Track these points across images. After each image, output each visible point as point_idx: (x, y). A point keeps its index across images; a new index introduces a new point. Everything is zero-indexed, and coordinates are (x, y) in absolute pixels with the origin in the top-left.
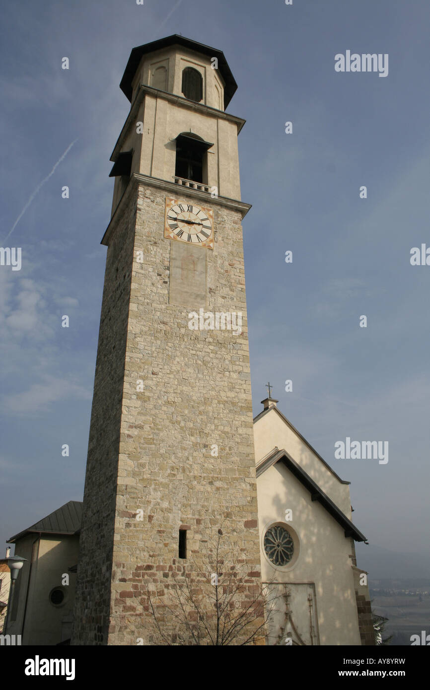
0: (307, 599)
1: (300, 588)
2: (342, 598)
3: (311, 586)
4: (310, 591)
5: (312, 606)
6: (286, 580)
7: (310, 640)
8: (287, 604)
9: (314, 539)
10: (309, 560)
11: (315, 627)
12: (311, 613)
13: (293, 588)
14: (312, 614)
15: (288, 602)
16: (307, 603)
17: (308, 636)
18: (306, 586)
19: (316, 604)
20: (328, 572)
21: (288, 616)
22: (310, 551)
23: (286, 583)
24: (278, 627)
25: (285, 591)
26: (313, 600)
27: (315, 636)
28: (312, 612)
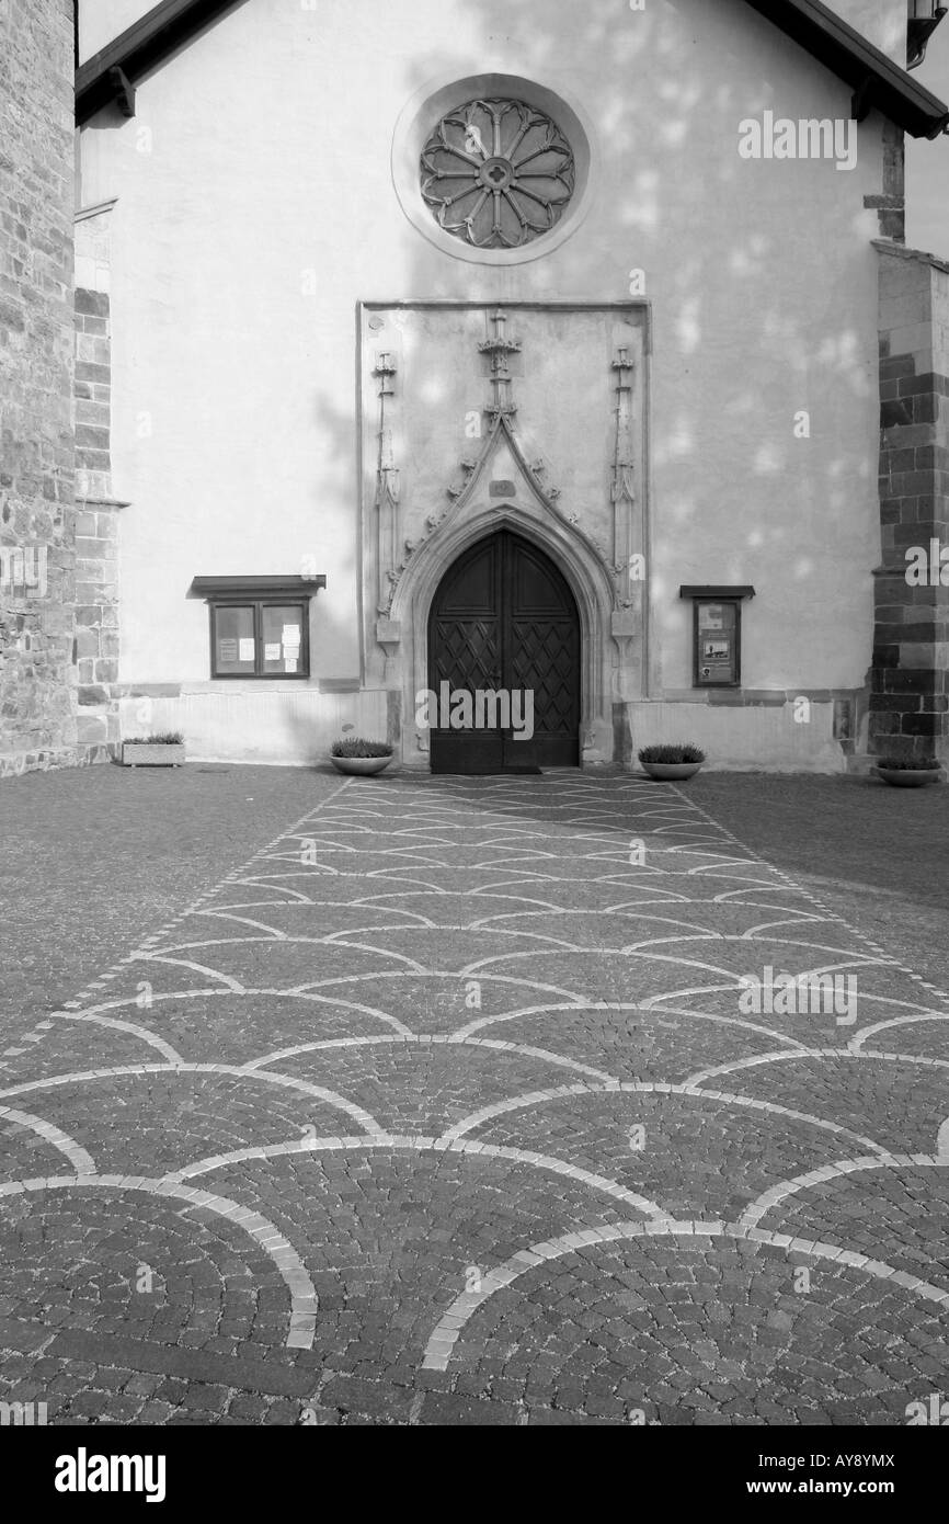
0: (605, 364)
1: (577, 325)
2: (801, 364)
3: (632, 318)
4: (625, 333)
5: (628, 390)
6: (509, 294)
7: (608, 514)
8: (494, 382)
9: (675, 132)
10: (643, 214)
11: (638, 465)
12: (618, 417)
13: (538, 322)
14: (623, 421)
15: (501, 375)
16: (607, 381)
17: (599, 498)
18: (609, 316)
19: (646, 386)
20: (739, 262)
21: (499, 423)
22: (647, 181)
23: (500, 306)
24: (451, 461)
25: (491, 333)
26: (639, 371)
27: (628, 500)
28: (623, 412)
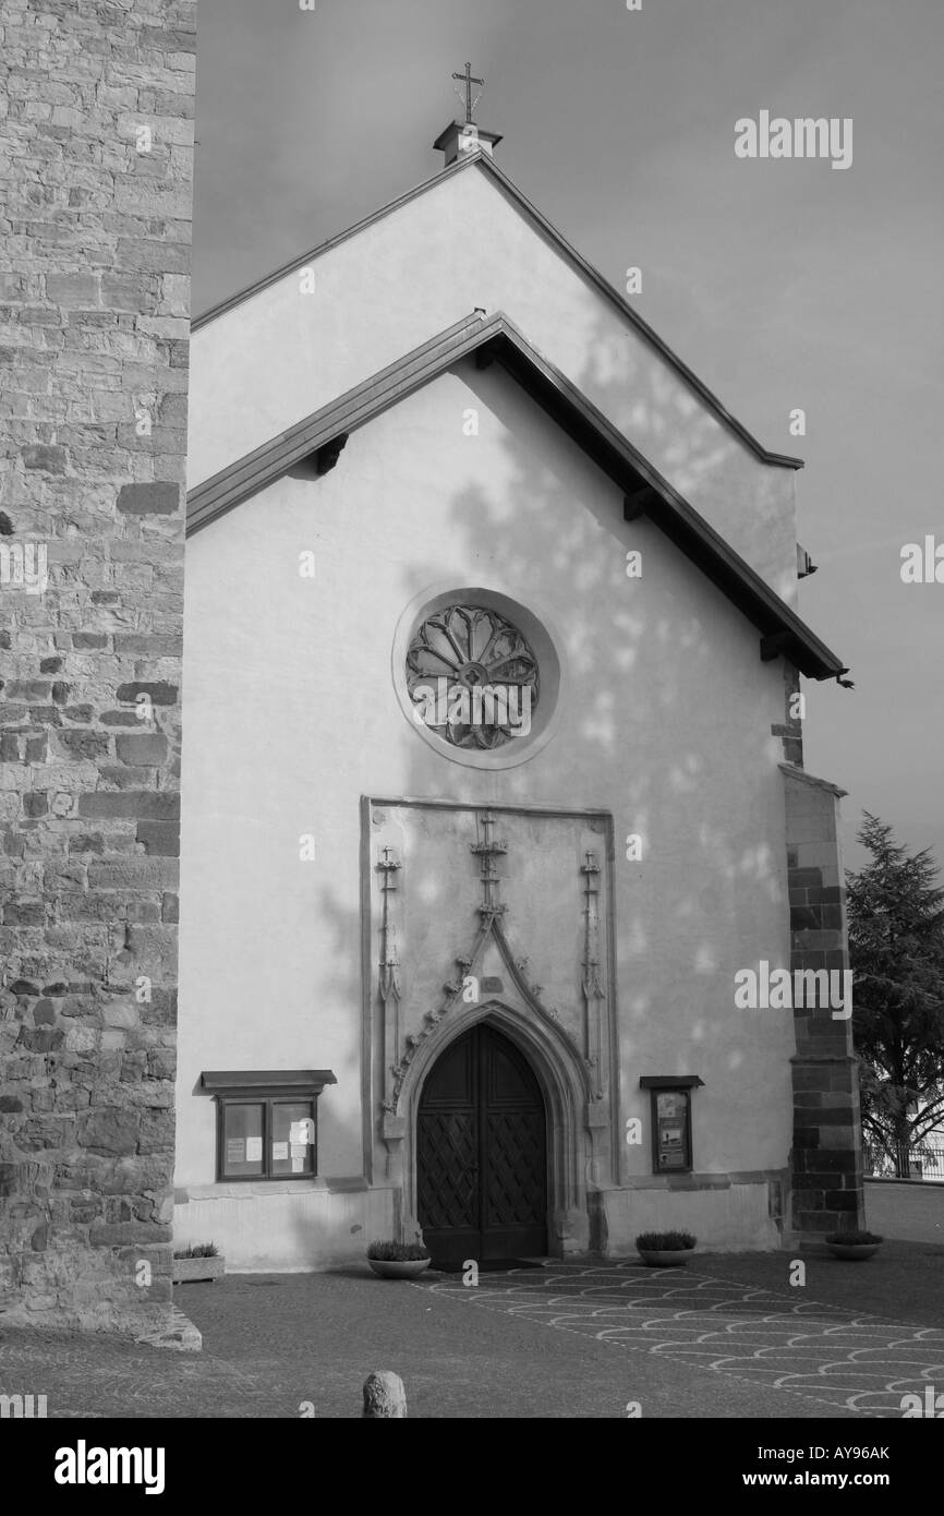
0: (575, 868)
1: (550, 829)
2: (730, 873)
3: (598, 825)
4: (592, 840)
5: (595, 893)
6: (494, 798)
7: (579, 1008)
8: (485, 882)
9: (626, 658)
10: (601, 730)
11: (604, 964)
12: (587, 918)
13: (520, 826)
14: (592, 922)
15: (492, 876)
16: (576, 884)
17: (571, 995)
18: (578, 822)
19: (611, 889)
20: (677, 777)
21: (489, 922)
22: (605, 700)
23: (489, 809)
24: (444, 958)
25: (482, 834)
26: (604, 876)
27: (598, 996)
28: (592, 914)
